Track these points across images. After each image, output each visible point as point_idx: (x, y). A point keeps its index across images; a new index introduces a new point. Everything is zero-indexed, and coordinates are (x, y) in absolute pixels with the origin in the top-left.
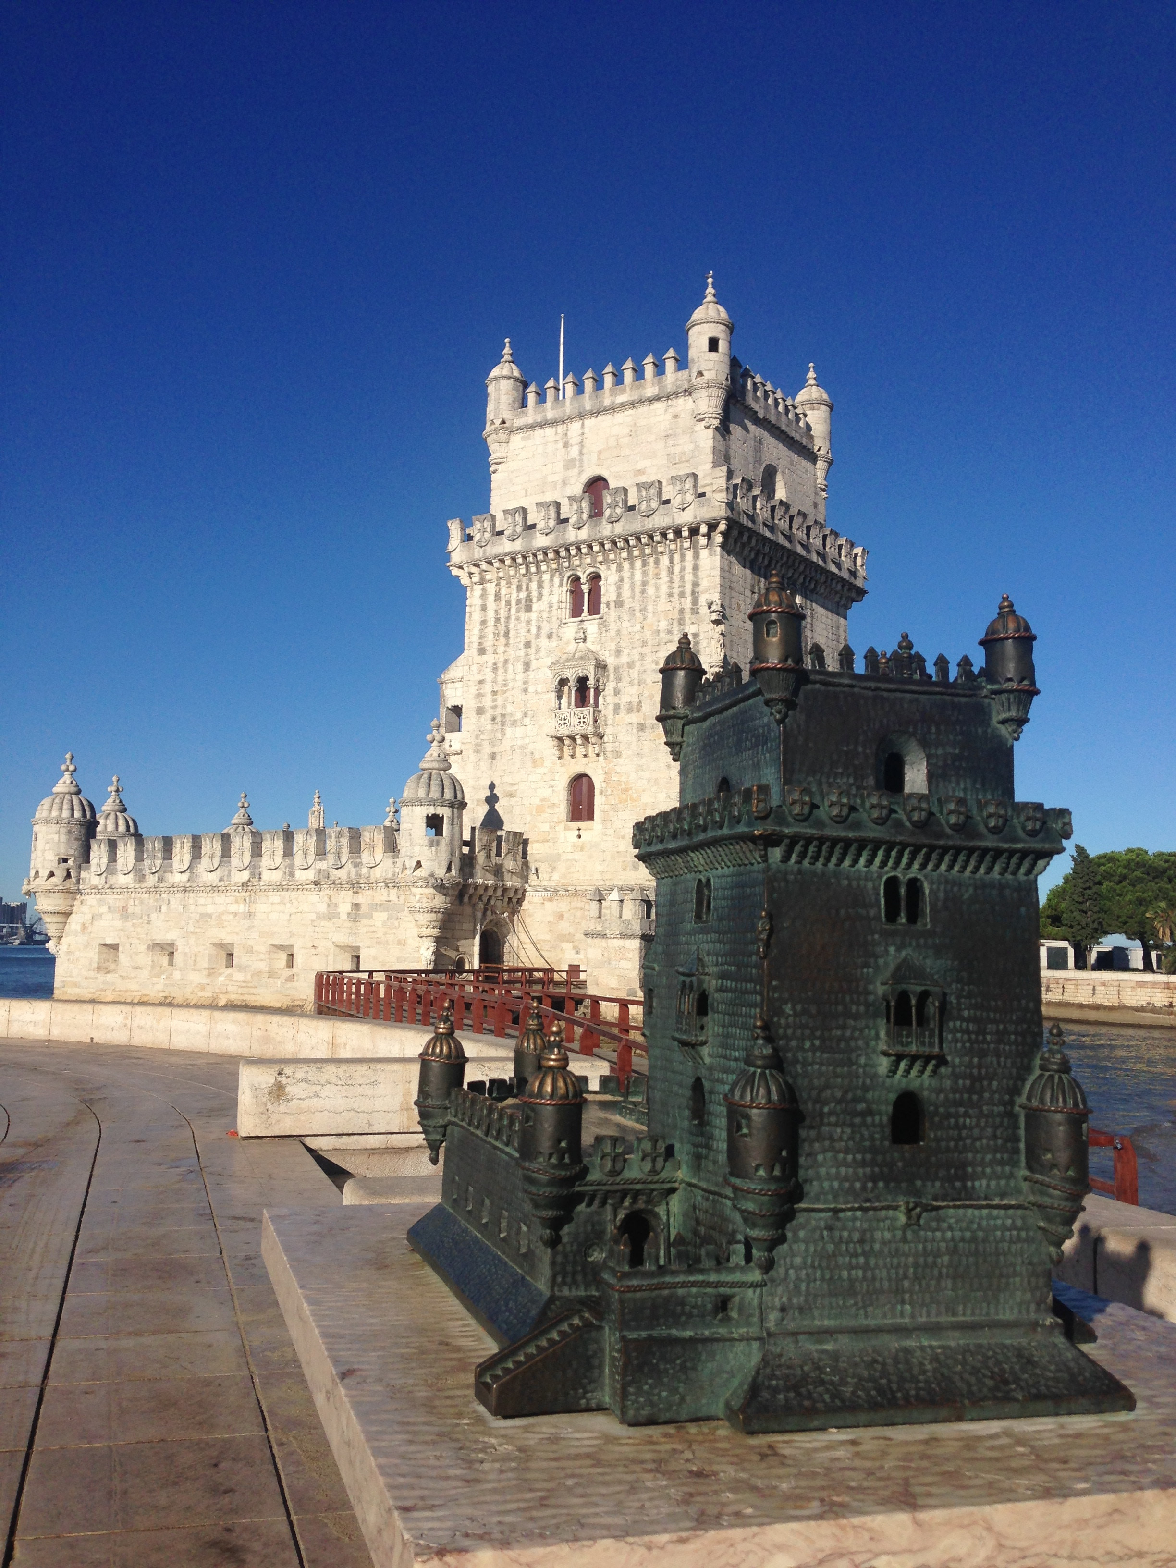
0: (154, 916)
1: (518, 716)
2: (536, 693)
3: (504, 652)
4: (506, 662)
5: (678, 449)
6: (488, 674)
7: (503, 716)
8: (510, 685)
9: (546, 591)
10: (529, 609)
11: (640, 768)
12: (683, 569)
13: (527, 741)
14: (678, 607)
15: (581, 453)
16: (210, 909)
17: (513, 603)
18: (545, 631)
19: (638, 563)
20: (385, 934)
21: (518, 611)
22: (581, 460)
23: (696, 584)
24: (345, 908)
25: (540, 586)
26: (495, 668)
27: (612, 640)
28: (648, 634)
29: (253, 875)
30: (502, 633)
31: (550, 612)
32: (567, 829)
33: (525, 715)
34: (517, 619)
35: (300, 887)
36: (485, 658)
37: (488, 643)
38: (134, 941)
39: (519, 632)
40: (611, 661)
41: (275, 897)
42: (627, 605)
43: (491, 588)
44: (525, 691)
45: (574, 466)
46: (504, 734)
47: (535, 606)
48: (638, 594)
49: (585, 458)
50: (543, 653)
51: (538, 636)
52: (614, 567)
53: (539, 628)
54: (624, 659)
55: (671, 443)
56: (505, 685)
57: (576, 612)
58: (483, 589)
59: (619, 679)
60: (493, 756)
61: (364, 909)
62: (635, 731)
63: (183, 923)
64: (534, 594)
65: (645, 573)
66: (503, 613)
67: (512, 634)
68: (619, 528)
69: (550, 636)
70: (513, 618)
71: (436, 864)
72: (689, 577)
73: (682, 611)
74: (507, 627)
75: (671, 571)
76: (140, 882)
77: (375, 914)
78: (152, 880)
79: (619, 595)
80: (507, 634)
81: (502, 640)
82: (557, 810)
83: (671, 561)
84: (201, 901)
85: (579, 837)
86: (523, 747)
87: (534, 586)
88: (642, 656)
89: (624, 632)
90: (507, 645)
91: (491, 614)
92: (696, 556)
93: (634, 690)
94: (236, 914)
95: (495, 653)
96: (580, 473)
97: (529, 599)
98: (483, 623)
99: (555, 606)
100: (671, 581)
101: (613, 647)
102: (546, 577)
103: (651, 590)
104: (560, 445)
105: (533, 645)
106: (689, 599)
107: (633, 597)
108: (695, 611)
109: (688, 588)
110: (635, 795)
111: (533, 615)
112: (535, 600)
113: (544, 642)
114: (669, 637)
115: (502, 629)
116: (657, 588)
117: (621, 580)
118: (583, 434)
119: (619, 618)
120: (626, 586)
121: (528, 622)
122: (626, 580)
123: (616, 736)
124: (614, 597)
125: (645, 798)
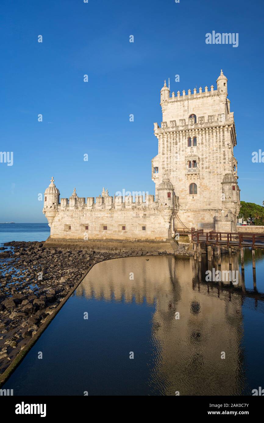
0: (81, 217)
1: (175, 169)
3: (170, 154)
4: (170, 157)
5: (216, 108)
6: (166, 160)
7: (170, 169)
8: (172, 162)
9: (181, 140)
10: (176, 144)
11: (210, 182)
12: (220, 136)
13: (177, 175)
14: (219, 145)
15: (188, 108)
16: (99, 216)
17: (172, 143)
18: (182, 149)
19: (207, 134)
20: (154, 221)
21: (173, 145)
22: (188, 110)
23: (224, 139)
24: (141, 215)
25: (179, 139)
26: (167, 158)
27: (200, 152)
28: (211, 151)
29: (112, 207)
30: (169, 150)
31: (183, 145)
32: (190, 196)
33: (177, 169)
34: (173, 147)
35: (128, 210)
36: (164, 156)
37: (165, 152)
38: (76, 224)
39: (174, 149)
40: (201, 157)
41: (120, 213)
42: (204, 144)
43: (165, 139)
44: (176, 164)
45: (186, 111)
46: (170, 174)
47: (178, 144)
48: (207, 141)
49: (189, 109)
50: (181, 155)
51: (179, 151)
52: (200, 135)
53: (180, 149)
54: (204, 156)
55: (213, 107)
56: (170, 162)
57: (189, 145)
58: (163, 139)
59: (203, 161)
61: (147, 215)
62: (208, 173)
63: (91, 219)
64: (178, 141)
65: (209, 137)
66: (169, 145)
67: (172, 150)
68: (203, 126)
69: (183, 151)
70: (172, 146)
71: (170, 204)
72: (222, 138)
73: (220, 146)
74: (170, 149)
75: (216, 136)
76: (77, 209)
77: (151, 217)
78: (80, 208)
79: (202, 142)
80: (170, 150)
81: (169, 152)
82: (187, 192)
83: (217, 134)
84: (97, 214)
85: (193, 198)
86: (176, 177)
87: (178, 139)
88: (209, 156)
89: (204, 150)
90: (171, 153)
91: (166, 146)
92: (223, 133)
93: (208, 164)
94: (107, 217)
95: (167, 154)
96: (188, 113)
97: (176, 142)
98: (164, 147)
99: (184, 144)
100: (217, 138)
101: (201, 153)
102: (181, 137)
103: (211, 141)
104: (182, 106)
105: (178, 153)
106: (222, 143)
107: (206, 142)
108: (224, 146)
109: (222, 140)
110: (209, 188)
111: (178, 146)
112: (178, 142)
113: (181, 152)
114: (217, 151)
115: (169, 149)
116: (213, 140)
117: (203, 138)
118: (188, 104)
119: (203, 147)
120: (204, 140)
121: (176, 148)
122: (204, 138)
123: (203, 174)
124: (200, 142)
125: (211, 189)
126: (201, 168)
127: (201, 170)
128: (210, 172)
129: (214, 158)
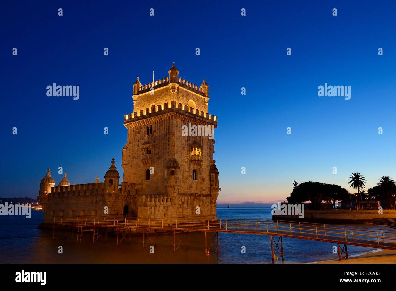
0: (61, 204)
1: (136, 157)
2: (140, 152)
3: (134, 143)
5: (167, 98)
6: (131, 148)
8: (135, 150)
9: (142, 129)
11: (158, 167)
12: (167, 123)
13: (138, 162)
16: (71, 202)
17: (136, 132)
19: (159, 122)
22: (150, 101)
23: (169, 126)
24: (94, 201)
26: (133, 146)
27: (154, 139)
28: (160, 138)
31: (143, 134)
32: (144, 181)
33: (138, 156)
36: (131, 144)
37: (131, 142)
39: (137, 138)
40: (153, 144)
41: (82, 199)
42: (157, 131)
43: (132, 129)
44: (138, 151)
46: (134, 161)
48: (159, 129)
50: (141, 143)
51: (140, 139)
52: (154, 123)
53: (141, 137)
54: (156, 143)
57: (148, 134)
59: (155, 148)
60: (131, 166)
61: (98, 201)
65: (160, 124)
66: (134, 134)
69: (142, 139)
70: (136, 135)
71: (111, 191)
72: (168, 125)
75: (165, 124)
81: (134, 140)
82: (143, 177)
85: (147, 183)
86: (137, 164)
88: (159, 143)
91: (132, 134)
93: (157, 150)
94: (75, 203)
96: (150, 104)
97: (139, 131)
101: (154, 141)
102: (142, 126)
103: (161, 128)
105: (139, 141)
106: (168, 130)
108: (169, 132)
109: (168, 127)
110: (157, 173)
114: (164, 138)
116: (162, 127)
117: (156, 126)
119: (155, 134)
120: (157, 128)
124: (154, 130)
125: (159, 174)
126: (153, 154)
127: (153, 156)
128: (159, 158)
129: (162, 144)
